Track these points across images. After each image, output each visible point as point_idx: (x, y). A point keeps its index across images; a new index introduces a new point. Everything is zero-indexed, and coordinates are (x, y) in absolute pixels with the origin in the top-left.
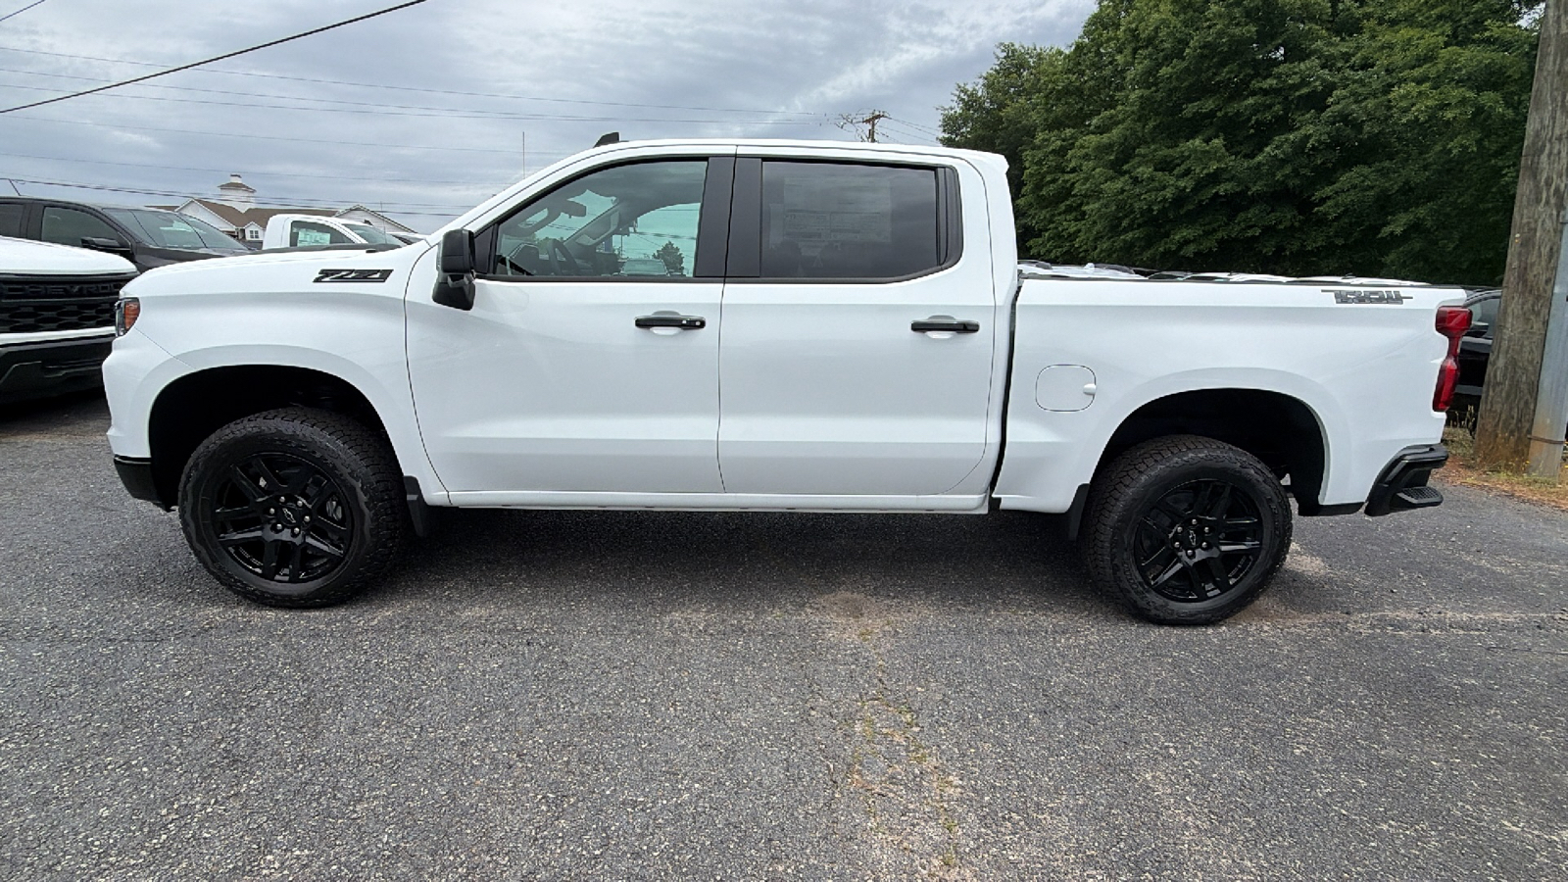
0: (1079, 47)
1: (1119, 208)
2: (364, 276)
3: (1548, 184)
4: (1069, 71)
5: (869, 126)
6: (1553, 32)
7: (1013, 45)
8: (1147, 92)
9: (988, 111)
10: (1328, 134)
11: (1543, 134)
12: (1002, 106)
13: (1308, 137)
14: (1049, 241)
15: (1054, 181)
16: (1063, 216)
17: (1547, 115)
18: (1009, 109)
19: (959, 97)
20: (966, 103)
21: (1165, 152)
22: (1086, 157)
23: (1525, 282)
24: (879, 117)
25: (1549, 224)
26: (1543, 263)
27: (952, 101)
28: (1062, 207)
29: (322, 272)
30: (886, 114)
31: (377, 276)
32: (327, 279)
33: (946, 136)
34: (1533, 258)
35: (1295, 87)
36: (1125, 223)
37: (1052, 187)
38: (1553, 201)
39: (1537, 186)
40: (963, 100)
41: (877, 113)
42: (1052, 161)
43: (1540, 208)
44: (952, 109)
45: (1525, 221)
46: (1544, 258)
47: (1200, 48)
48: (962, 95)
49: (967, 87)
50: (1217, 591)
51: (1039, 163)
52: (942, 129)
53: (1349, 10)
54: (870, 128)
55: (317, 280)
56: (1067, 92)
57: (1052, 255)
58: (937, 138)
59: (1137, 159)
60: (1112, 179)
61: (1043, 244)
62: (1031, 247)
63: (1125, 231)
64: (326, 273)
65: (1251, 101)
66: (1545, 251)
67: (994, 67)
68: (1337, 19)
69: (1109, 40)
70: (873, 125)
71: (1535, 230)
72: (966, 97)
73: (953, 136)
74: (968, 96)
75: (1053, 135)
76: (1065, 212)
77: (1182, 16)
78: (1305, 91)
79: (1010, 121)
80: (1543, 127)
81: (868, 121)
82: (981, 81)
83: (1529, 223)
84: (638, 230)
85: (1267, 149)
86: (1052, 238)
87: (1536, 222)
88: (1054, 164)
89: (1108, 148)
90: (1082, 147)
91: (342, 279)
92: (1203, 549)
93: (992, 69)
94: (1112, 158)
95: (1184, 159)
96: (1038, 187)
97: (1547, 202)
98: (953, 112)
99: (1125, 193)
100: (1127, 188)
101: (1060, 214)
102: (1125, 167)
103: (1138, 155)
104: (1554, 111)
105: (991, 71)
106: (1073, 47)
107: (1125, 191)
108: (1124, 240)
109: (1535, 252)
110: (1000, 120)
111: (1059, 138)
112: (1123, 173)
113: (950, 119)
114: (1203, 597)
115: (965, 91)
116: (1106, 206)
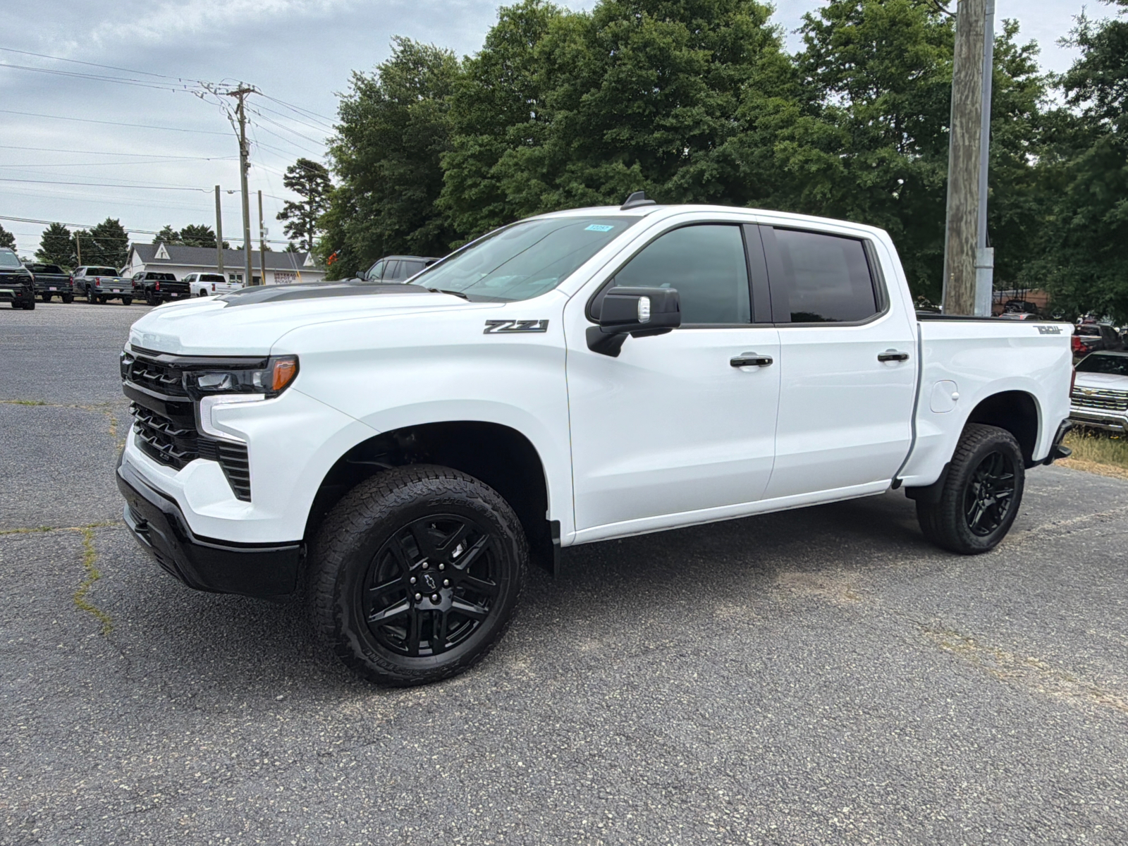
0: (485, 57)
2: (526, 326)
3: (967, 241)
6: (961, 143)
7: (409, 41)
8: (571, 114)
10: (716, 169)
11: (961, 208)
13: (702, 172)
15: (475, 185)
17: (962, 196)
19: (356, 85)
20: (364, 93)
21: (592, 171)
23: (960, 305)
24: (248, 91)
25: (969, 269)
26: (968, 294)
27: (350, 88)
28: (485, 211)
29: (488, 323)
30: (256, 89)
31: (538, 326)
32: (495, 330)
34: (963, 290)
35: (690, 128)
37: (474, 191)
38: (970, 253)
39: (961, 242)
40: (359, 88)
41: (246, 87)
42: (471, 165)
43: (964, 257)
45: (956, 265)
46: (968, 290)
47: (614, 82)
48: (359, 83)
53: (717, 70)
54: (238, 102)
55: (487, 332)
58: (334, 126)
59: (567, 175)
64: (493, 324)
65: (657, 135)
66: (968, 285)
68: (709, 76)
69: (515, 55)
70: (241, 100)
71: (962, 271)
72: (362, 86)
75: (470, 140)
76: (486, 217)
77: (592, 50)
78: (696, 132)
79: (417, 118)
80: (961, 203)
81: (233, 94)
83: (958, 266)
85: (675, 178)
87: (962, 266)
88: (474, 168)
89: (539, 161)
91: (507, 330)
93: (387, 61)
95: (608, 178)
96: (460, 188)
97: (967, 254)
101: (482, 218)
103: (567, 171)
104: (966, 194)
109: (964, 286)
110: (406, 116)
111: (476, 143)
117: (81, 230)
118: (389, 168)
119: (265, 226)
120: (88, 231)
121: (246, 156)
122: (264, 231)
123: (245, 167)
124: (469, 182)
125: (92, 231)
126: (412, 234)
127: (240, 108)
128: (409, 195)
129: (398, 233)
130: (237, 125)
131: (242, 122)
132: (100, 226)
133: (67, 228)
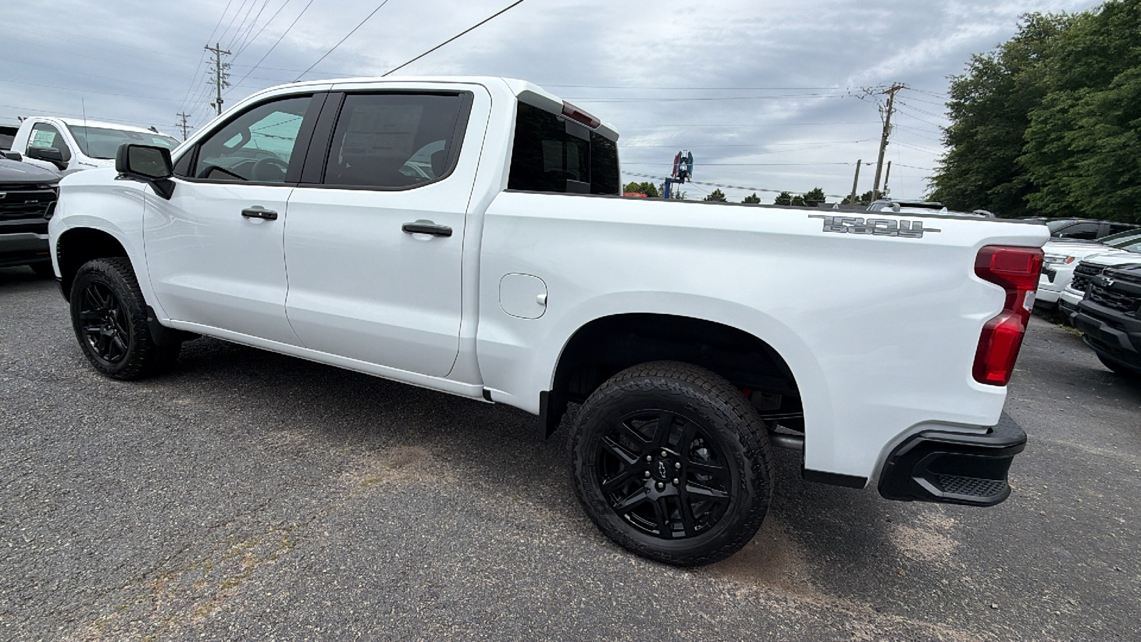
1: (1119, 162)
4: (1094, 33)
5: (888, 97)
9: (1004, 76)
12: (1016, 71)
14: (1047, 195)
16: (1066, 173)
18: (1023, 74)
22: (1091, 114)
24: (898, 88)
33: (955, 101)
36: (1125, 178)
41: (897, 85)
44: (962, 77)
49: (982, 57)
50: (683, 534)
51: (1045, 122)
52: (950, 95)
56: (1087, 52)
57: (1049, 209)
60: (1115, 134)
61: (1041, 198)
62: (1028, 201)
63: (1125, 185)
67: (1016, 36)
70: (892, 97)
73: (962, 101)
74: (983, 65)
81: (888, 92)
82: (998, 50)
84: (691, 180)
86: (1052, 193)
90: (1087, 104)
92: (674, 484)
94: (1119, 113)
96: (1041, 144)
98: (963, 79)
99: (1128, 149)
100: (1131, 143)
102: (1132, 123)
105: (1013, 41)
106: (1102, 9)
107: (1128, 146)
108: (1121, 195)
112: (1129, 128)
113: (958, 85)
114: (666, 535)
115: (981, 61)
116: (1103, 161)
117: (798, 195)
118: (982, 133)
119: (888, 188)
120: (802, 196)
121: (886, 136)
122: (886, 191)
123: (884, 144)
124: (1053, 136)
125: (804, 196)
126: (994, 189)
127: (890, 103)
128: (998, 154)
129: (982, 188)
130: (885, 115)
131: (889, 112)
132: (810, 193)
133: (790, 195)
